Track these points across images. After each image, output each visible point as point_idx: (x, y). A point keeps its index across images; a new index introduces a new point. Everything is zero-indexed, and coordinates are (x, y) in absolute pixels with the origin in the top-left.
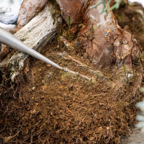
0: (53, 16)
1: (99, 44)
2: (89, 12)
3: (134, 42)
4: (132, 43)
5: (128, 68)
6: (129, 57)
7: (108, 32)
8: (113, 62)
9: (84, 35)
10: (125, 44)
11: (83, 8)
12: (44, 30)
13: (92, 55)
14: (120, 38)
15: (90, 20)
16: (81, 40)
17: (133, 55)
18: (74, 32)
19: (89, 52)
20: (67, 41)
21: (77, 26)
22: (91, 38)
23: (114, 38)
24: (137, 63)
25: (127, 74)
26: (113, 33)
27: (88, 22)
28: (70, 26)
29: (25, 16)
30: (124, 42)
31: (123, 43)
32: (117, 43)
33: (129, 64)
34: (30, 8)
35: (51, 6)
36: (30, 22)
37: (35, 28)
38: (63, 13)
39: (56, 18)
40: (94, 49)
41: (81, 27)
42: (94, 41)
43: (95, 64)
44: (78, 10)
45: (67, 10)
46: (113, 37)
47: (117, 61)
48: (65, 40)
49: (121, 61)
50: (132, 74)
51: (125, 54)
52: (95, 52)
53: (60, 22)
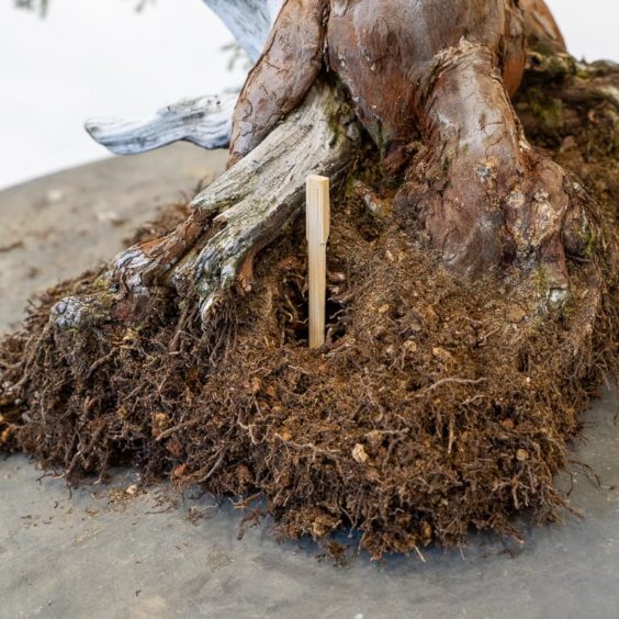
0: (334, 120)
1: (463, 205)
2: (436, 105)
3: (572, 194)
4: (567, 197)
5: (553, 273)
6: (556, 241)
7: (489, 166)
8: (508, 257)
9: (420, 176)
10: (541, 200)
11: (419, 94)
12: (301, 164)
13: (442, 237)
14: (525, 183)
15: (440, 129)
16: (412, 192)
17: (567, 233)
18: (395, 166)
19: (434, 229)
20: (374, 194)
21: (404, 150)
22: (438, 187)
23: (508, 184)
24: (583, 257)
25: (548, 294)
26: (504, 169)
27: (434, 135)
28: (383, 150)
29: (248, 126)
30: (537, 196)
31: (534, 199)
32: (517, 200)
33: (556, 261)
34: (262, 101)
35: (327, 93)
36: (263, 143)
37: (275, 162)
38: (361, 111)
39: (341, 128)
40: (449, 218)
41: (415, 151)
42: (449, 193)
43: (451, 263)
44: (401, 101)
45: (373, 104)
46: (503, 182)
47: (519, 253)
48: (367, 192)
49: (531, 252)
50: (565, 292)
51: (544, 231)
52: (451, 229)
53: (353, 138)
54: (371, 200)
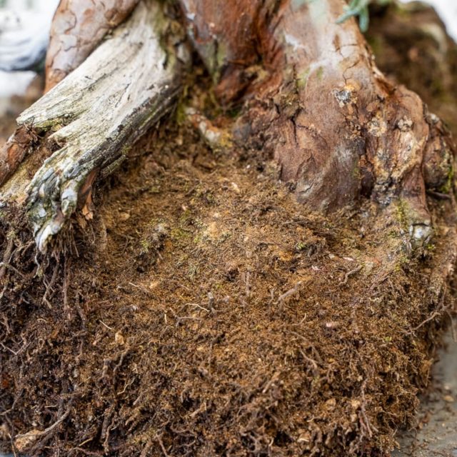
0: (164, 39)
1: (319, 132)
2: (281, 26)
3: (432, 125)
4: (427, 126)
5: (414, 207)
6: (418, 173)
7: (348, 89)
8: (365, 191)
9: (267, 101)
10: (405, 128)
11: (264, 11)
12: (136, 84)
13: (295, 168)
14: (387, 110)
15: (286, 51)
16: (257, 119)
17: (429, 165)
18: (232, 93)
19: (285, 159)
20: (209, 122)
21: (243, 75)
22: (290, 112)
23: (370, 109)
24: (441, 192)
25: (411, 229)
26: (365, 94)
27: (277, 58)
28: (217, 75)
29: (71, 40)
30: (401, 123)
31: (397, 127)
32: (378, 128)
33: (417, 195)
34: (88, 12)
35: (155, 9)
36: (89, 59)
37: (107, 79)
38: (196, 30)
39: (171, 49)
40: (303, 145)
41: (255, 76)
42: (302, 120)
43: (305, 195)
44: (245, 18)
45: (210, 21)
46: (364, 108)
47: (377, 187)
48: (202, 120)
49: (390, 185)
50: (428, 228)
51: (406, 162)
52: (305, 158)
53: (185, 60)
54: (207, 128)
